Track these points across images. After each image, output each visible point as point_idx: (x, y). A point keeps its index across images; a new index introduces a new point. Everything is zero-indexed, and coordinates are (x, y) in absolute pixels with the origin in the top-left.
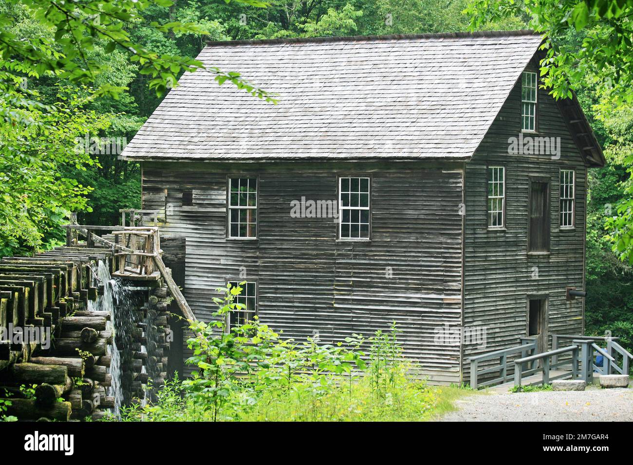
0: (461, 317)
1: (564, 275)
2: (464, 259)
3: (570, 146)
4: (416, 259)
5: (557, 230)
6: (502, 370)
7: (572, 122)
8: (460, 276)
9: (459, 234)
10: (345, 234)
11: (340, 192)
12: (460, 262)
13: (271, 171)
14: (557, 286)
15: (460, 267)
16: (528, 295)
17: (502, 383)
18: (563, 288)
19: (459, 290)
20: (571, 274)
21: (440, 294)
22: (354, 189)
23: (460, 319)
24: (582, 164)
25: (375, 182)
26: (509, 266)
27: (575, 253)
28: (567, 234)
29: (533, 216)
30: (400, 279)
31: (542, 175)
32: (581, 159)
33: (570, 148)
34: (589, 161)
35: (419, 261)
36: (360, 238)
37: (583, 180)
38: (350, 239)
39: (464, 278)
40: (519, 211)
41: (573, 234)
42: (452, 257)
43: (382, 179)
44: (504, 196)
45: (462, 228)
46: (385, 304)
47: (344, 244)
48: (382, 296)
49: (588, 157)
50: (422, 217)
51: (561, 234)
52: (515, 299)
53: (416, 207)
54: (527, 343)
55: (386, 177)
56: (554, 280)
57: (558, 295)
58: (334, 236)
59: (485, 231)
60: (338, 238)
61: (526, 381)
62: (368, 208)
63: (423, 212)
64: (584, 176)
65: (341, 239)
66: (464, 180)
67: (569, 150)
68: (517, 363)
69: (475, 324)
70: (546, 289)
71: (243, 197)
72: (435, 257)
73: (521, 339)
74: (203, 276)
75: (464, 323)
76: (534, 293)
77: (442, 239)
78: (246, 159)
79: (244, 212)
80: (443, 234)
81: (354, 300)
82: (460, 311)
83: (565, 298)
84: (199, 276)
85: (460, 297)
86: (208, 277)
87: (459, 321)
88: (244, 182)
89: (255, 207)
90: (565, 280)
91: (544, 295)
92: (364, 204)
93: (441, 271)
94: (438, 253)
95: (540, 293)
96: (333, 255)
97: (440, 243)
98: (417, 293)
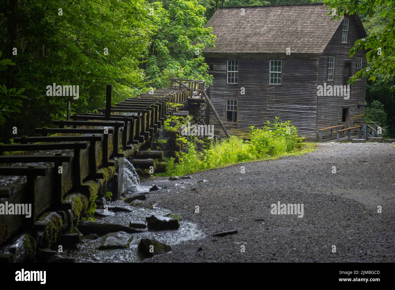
0: (317, 114)
1: (356, 98)
8: (316, 99)
9: (316, 83)
10: (272, 82)
11: (270, 66)
12: (316, 94)
14: (353, 103)
16: (342, 107)
17: (332, 139)
18: (357, 103)
19: (316, 104)
20: (359, 98)
21: (308, 106)
22: (276, 65)
25: (284, 62)
27: (361, 90)
28: (358, 83)
29: (345, 76)
30: (292, 99)
31: (349, 60)
35: (300, 93)
36: (277, 84)
38: (273, 84)
40: (339, 74)
41: (360, 82)
42: (313, 92)
43: (287, 61)
44: (334, 68)
45: (317, 80)
46: (286, 109)
47: (271, 86)
50: (302, 76)
52: (337, 108)
53: (299, 72)
54: (342, 125)
56: (352, 100)
57: (354, 106)
58: (267, 83)
59: (326, 82)
60: (269, 83)
62: (281, 72)
66: (319, 62)
68: (338, 132)
69: (321, 117)
70: (349, 104)
71: (233, 67)
72: (307, 91)
73: (339, 123)
74: (217, 98)
75: (317, 117)
76: (345, 106)
77: (309, 84)
78: (234, 53)
79: (233, 73)
80: (309, 83)
81: (275, 107)
82: (316, 112)
83: (357, 107)
84: (215, 98)
85: (316, 107)
86: (219, 98)
87: (315, 116)
88: (233, 62)
89: (237, 72)
90: (357, 100)
91: (348, 106)
92: (279, 70)
93: (309, 97)
94: (308, 90)
95: (347, 106)
96: (267, 90)
97: (309, 86)
98: (299, 105)
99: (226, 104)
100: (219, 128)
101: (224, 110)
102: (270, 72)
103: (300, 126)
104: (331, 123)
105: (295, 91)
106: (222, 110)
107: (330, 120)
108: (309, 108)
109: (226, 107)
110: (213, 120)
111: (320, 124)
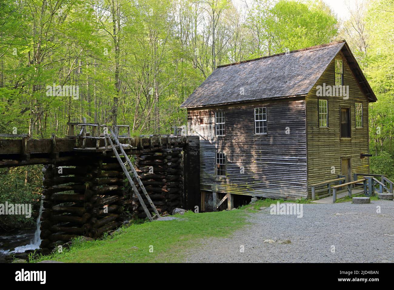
0: (307, 167)
1: (359, 148)
2: (307, 141)
3: (360, 93)
4: (286, 141)
5: (354, 129)
6: (329, 190)
7: (360, 83)
8: (305, 148)
9: (304, 130)
10: (257, 132)
11: (255, 114)
12: (305, 142)
13: (229, 108)
14: (355, 153)
15: (305, 144)
16: (341, 157)
17: (329, 196)
18: (359, 153)
19: (305, 155)
20: (362, 147)
21: (297, 157)
22: (261, 112)
23: (306, 168)
24: (366, 101)
25: (269, 109)
26: (331, 144)
27: (364, 139)
28: (359, 130)
29: (343, 123)
30: (280, 150)
31: (346, 105)
32: (365, 99)
33: (360, 94)
34: (369, 100)
35: (287, 142)
36: (259, 133)
37: (367, 108)
38: (259, 134)
39: (307, 149)
40: (335, 120)
41: (362, 130)
42: (301, 140)
43: (271, 108)
44: (327, 113)
45: (306, 126)
46: (274, 161)
47: (257, 136)
48: (273, 157)
49: (368, 98)
50: (288, 123)
51: (357, 130)
52: (335, 159)
53: (286, 119)
54: (342, 178)
55: (273, 106)
56: (354, 150)
57: (356, 156)
58: (253, 133)
59: (318, 128)
60: (255, 133)
61: (339, 196)
62: (266, 120)
63: (288, 120)
64: (367, 106)
65: (256, 134)
66: (306, 105)
67: (359, 95)
68: (334, 188)
69: (314, 170)
70: (350, 154)
71: (220, 119)
72: (294, 140)
73: (339, 176)
74: (208, 151)
75: (308, 170)
76: (344, 156)
77: (297, 132)
78: (220, 104)
79: (221, 125)
80: (297, 130)
81: (262, 159)
82: (306, 164)
83: (360, 157)
84: (206, 151)
85: (306, 158)
86: (209, 152)
87: (306, 169)
88: (220, 114)
89: (225, 123)
90: (359, 150)
91: (349, 157)
92: (264, 119)
93: (297, 146)
94: (296, 138)
95: (347, 156)
96: (253, 141)
97: (297, 134)
98: (287, 156)
99: (216, 158)
100: (210, 182)
101: (214, 163)
102: (255, 121)
103: (289, 180)
104: (327, 177)
105: (282, 140)
106: (213, 163)
107: (326, 173)
108: (299, 159)
109: (216, 160)
110: (205, 174)
111: (312, 178)
